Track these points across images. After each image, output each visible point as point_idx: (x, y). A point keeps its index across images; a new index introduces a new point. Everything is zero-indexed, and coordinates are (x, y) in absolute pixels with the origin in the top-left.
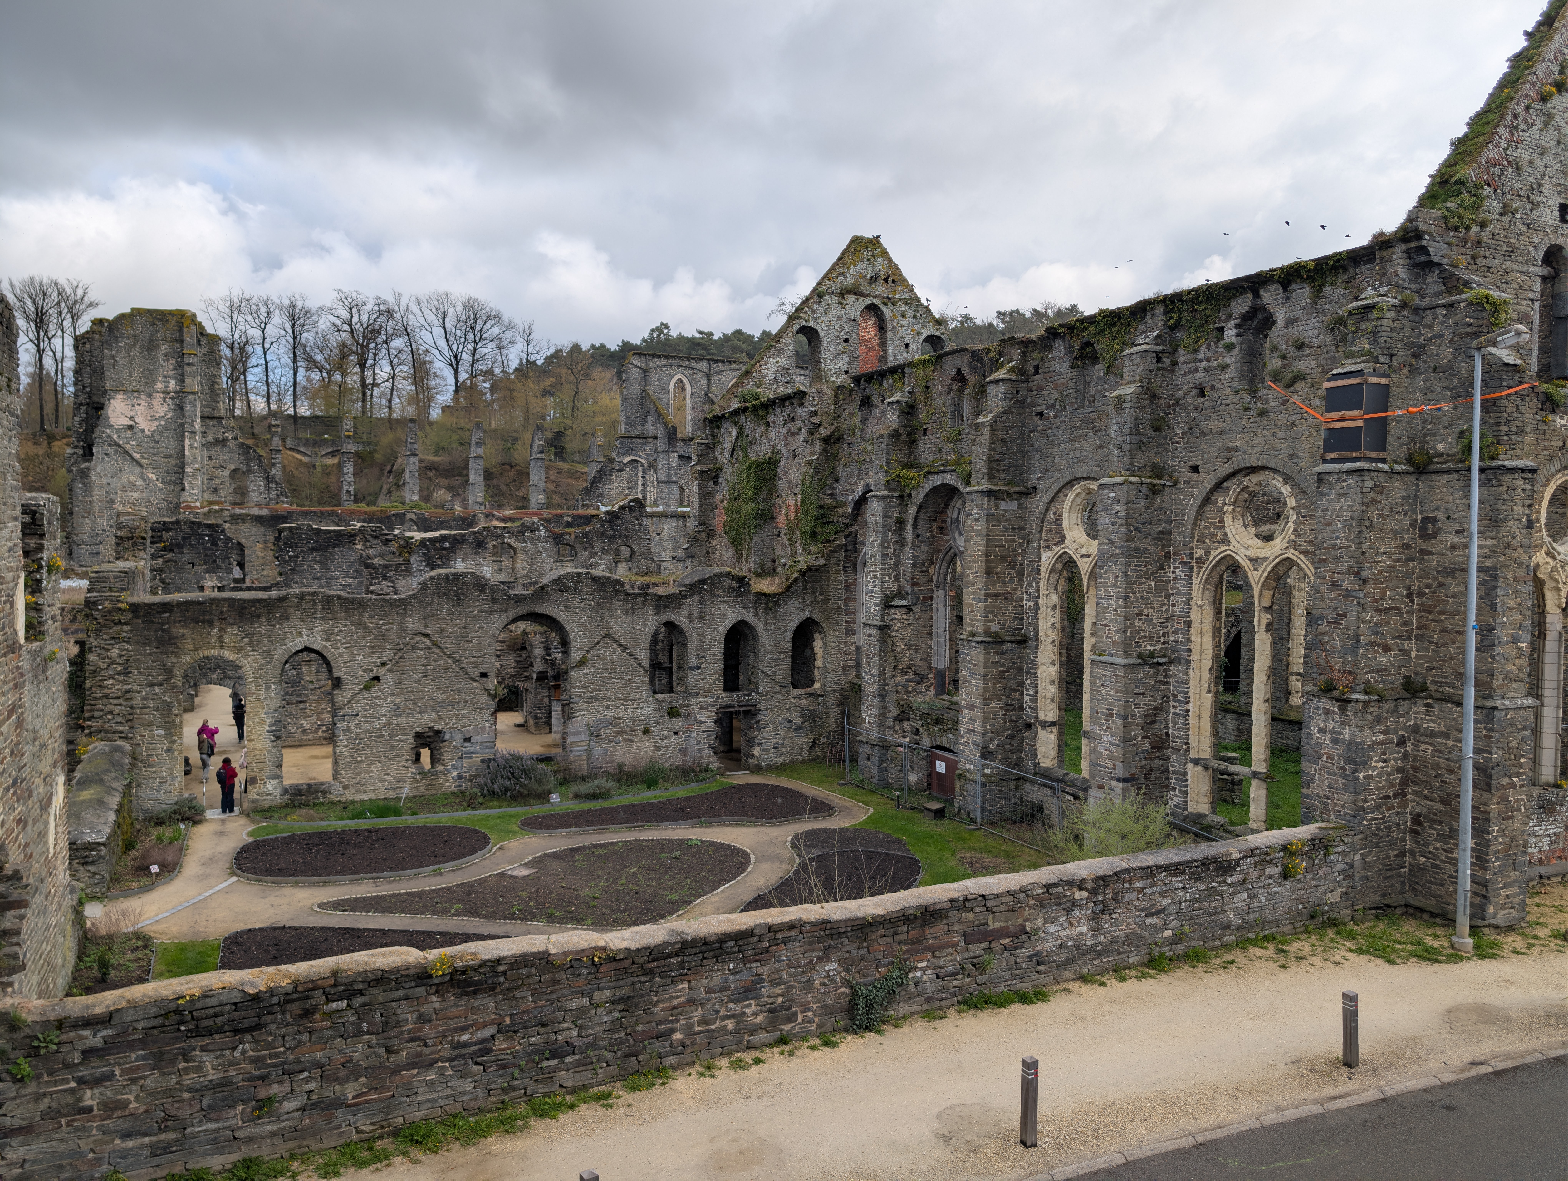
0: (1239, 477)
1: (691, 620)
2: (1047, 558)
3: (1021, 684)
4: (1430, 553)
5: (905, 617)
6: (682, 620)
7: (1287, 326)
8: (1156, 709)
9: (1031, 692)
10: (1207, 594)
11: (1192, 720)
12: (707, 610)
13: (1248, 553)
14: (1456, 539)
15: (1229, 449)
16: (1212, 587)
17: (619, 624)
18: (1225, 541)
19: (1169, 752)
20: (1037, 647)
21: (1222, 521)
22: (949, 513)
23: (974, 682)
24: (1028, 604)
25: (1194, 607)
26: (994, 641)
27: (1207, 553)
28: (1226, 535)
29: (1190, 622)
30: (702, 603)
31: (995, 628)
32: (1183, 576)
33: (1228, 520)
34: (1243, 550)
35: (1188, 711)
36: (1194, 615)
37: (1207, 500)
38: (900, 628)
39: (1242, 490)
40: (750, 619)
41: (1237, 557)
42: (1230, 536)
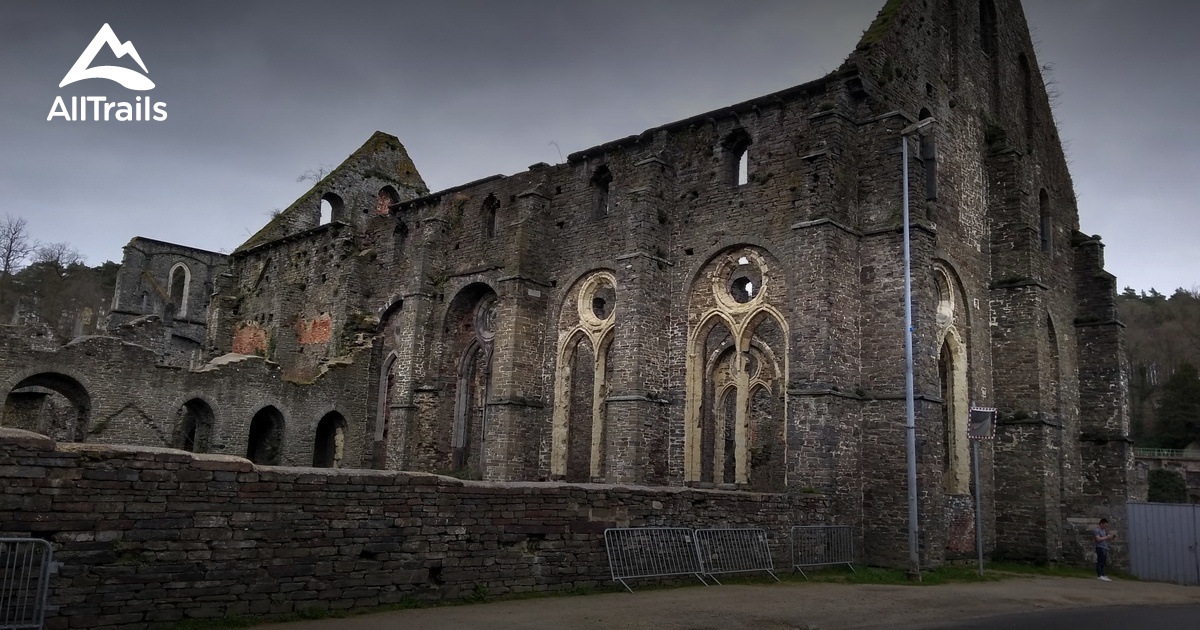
0: (724, 255)
1: (220, 400)
2: (563, 337)
3: (538, 445)
4: (870, 293)
5: (431, 400)
6: (212, 399)
7: (760, 141)
8: (659, 440)
9: (545, 451)
10: (698, 348)
11: (686, 450)
12: (237, 391)
13: (731, 311)
14: (887, 280)
15: (717, 234)
16: (701, 342)
17: (145, 395)
18: (714, 304)
19: (668, 478)
20: (552, 412)
21: (710, 289)
22: (475, 313)
23: (499, 440)
24: (545, 376)
25: (688, 359)
26: (517, 404)
27: (699, 315)
28: (714, 299)
29: (686, 370)
30: (233, 385)
31: (520, 394)
32: (680, 334)
33: (715, 288)
34: (727, 309)
35: (683, 442)
36: (688, 364)
37: (699, 275)
38: (427, 410)
39: (726, 265)
40: (279, 406)
41: (723, 316)
42: (717, 300)
